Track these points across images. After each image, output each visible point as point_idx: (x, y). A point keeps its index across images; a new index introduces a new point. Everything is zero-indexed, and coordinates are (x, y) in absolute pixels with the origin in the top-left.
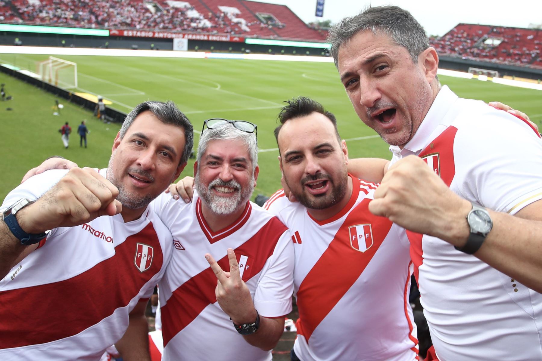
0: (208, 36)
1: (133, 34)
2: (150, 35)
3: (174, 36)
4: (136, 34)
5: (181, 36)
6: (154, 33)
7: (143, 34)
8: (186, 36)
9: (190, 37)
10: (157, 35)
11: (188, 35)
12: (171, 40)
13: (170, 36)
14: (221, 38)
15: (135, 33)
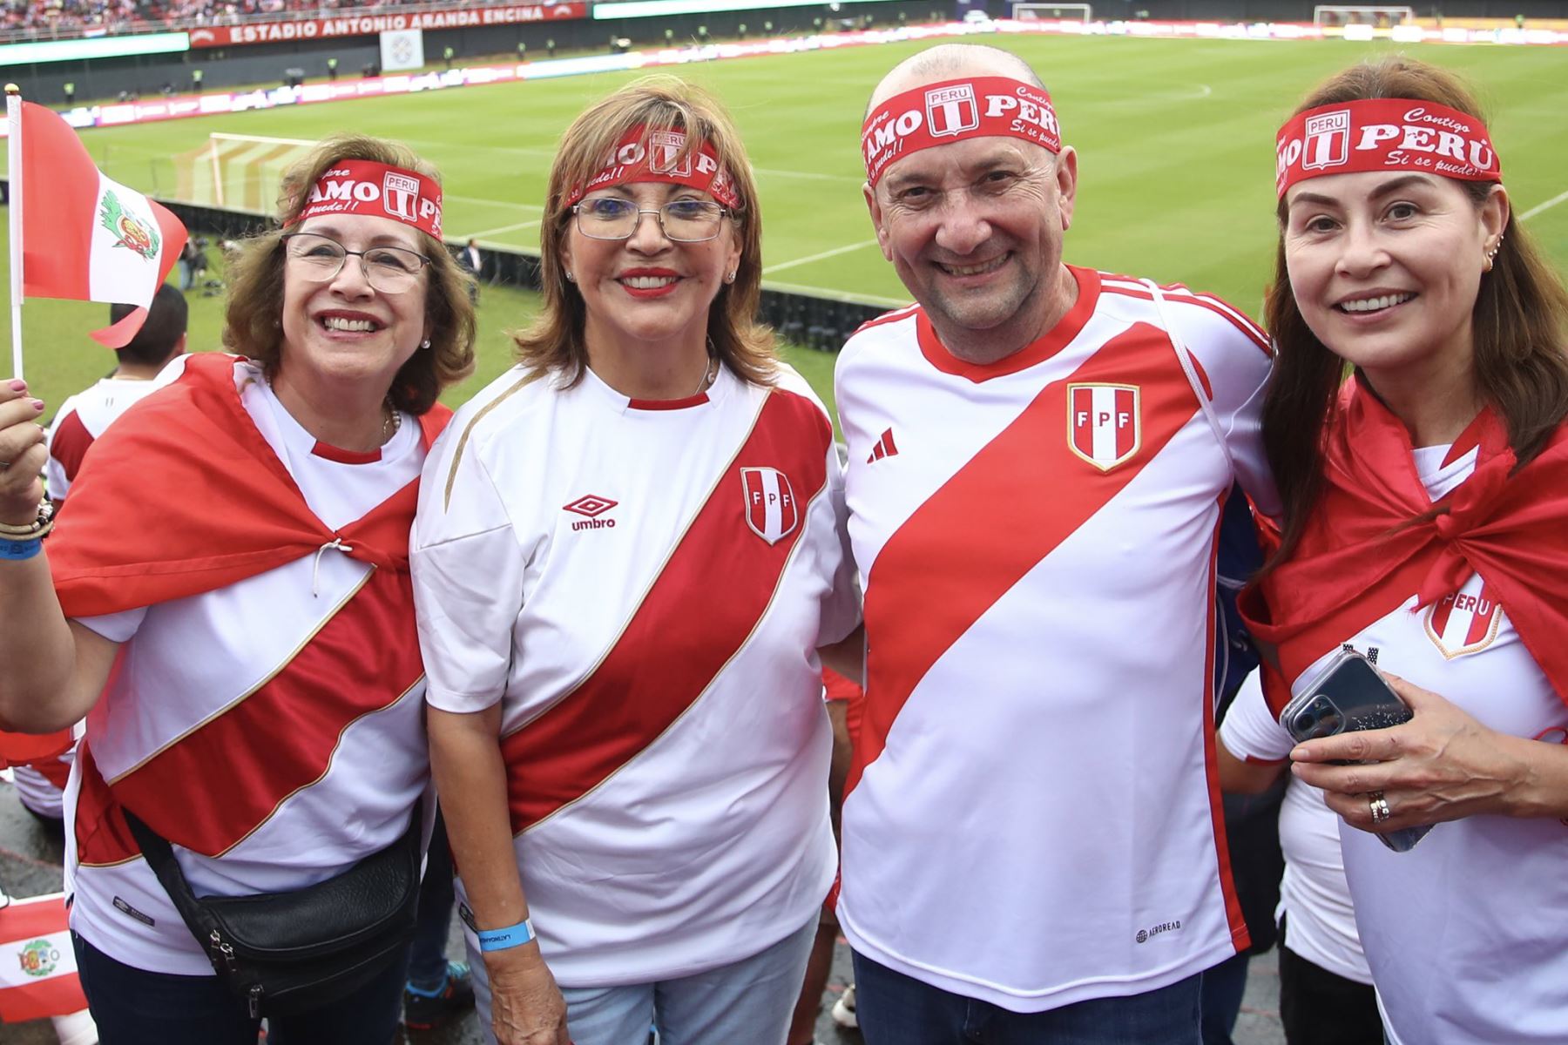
0: (480, 12)
1: (258, 34)
2: (310, 30)
3: (379, 24)
4: (268, 33)
5: (401, 20)
6: (320, 24)
7: (289, 32)
8: (416, 21)
9: (428, 21)
10: (328, 29)
11: (422, 15)
12: (373, 39)
13: (367, 26)
14: (518, 12)
15: (263, 29)
